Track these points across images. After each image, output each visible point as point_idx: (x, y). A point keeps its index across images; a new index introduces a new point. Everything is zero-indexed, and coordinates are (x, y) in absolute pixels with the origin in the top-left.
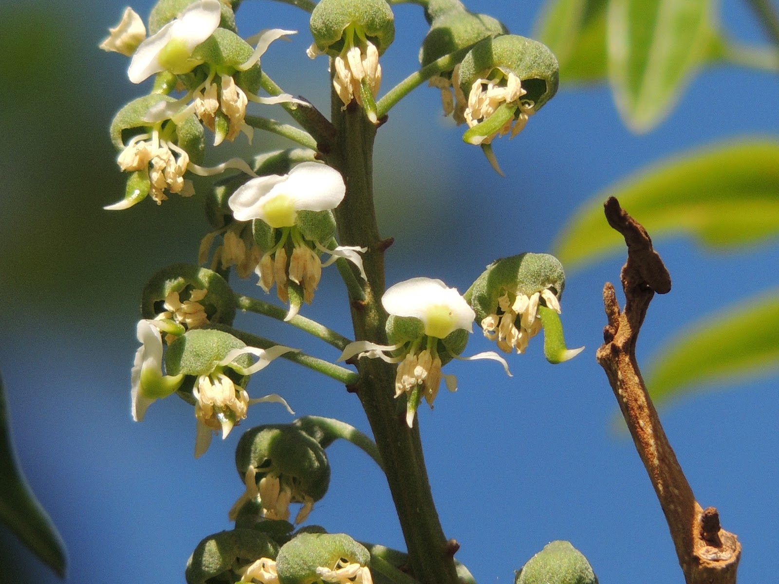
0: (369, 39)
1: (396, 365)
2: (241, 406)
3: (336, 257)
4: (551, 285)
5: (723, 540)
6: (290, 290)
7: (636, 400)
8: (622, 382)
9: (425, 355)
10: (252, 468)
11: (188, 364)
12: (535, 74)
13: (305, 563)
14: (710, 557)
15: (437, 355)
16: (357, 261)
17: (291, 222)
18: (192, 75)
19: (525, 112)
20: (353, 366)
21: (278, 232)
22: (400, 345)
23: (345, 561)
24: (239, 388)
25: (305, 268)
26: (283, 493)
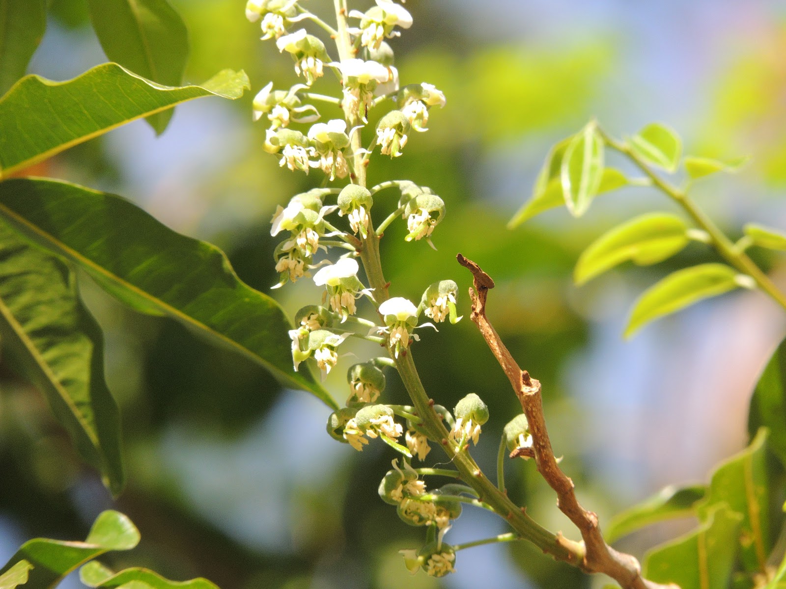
0: (362, 205)
1: (390, 334)
2: (334, 359)
3: (362, 294)
4: (452, 292)
5: (532, 383)
6: (343, 310)
7: (488, 333)
8: (481, 326)
9: (400, 328)
10: (353, 383)
11: (311, 345)
12: (434, 209)
13: (365, 419)
14: (528, 390)
15: (405, 327)
16: (370, 295)
17: (339, 283)
18: (296, 230)
19: (432, 225)
20: (383, 336)
21: (337, 287)
22: (391, 325)
23: (382, 415)
24: (332, 351)
25: (347, 300)
26: (365, 391)
